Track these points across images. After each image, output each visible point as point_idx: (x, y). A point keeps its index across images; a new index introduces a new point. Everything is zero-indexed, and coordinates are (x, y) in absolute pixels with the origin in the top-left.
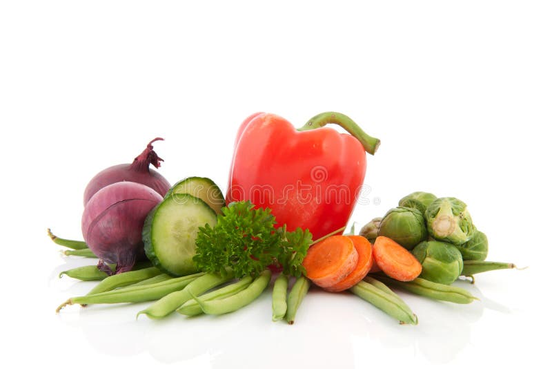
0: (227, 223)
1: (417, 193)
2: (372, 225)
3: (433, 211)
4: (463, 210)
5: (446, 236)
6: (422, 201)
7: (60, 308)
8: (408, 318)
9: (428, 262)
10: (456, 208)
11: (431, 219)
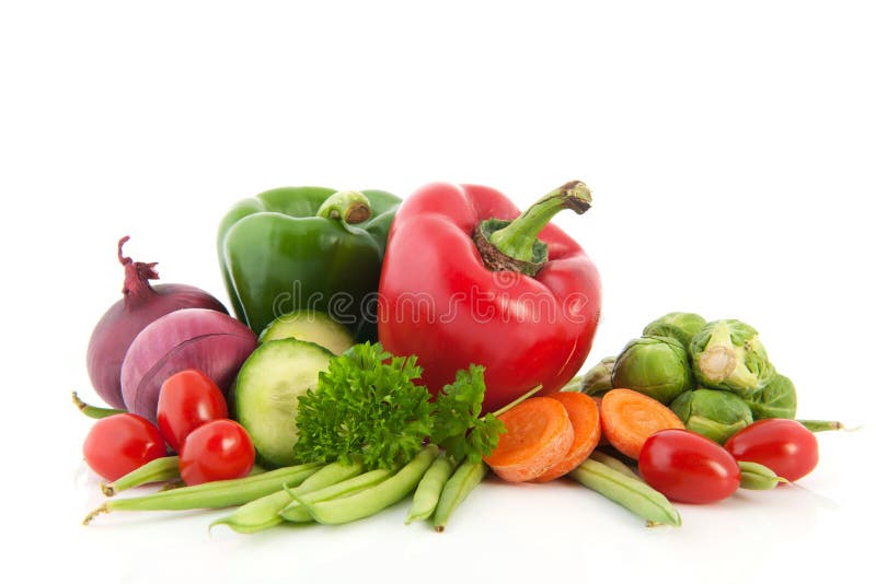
0: (335, 384)
1: (672, 315)
2: (601, 369)
3: (700, 342)
4: (750, 337)
5: (722, 379)
6: (681, 326)
7: (90, 518)
8: (665, 515)
9: (696, 423)
10: (739, 335)
11: (698, 354)
